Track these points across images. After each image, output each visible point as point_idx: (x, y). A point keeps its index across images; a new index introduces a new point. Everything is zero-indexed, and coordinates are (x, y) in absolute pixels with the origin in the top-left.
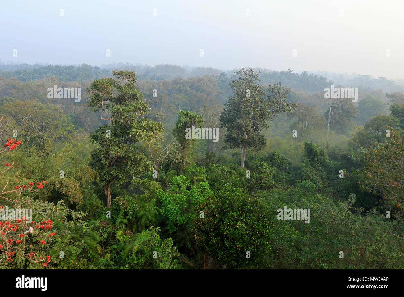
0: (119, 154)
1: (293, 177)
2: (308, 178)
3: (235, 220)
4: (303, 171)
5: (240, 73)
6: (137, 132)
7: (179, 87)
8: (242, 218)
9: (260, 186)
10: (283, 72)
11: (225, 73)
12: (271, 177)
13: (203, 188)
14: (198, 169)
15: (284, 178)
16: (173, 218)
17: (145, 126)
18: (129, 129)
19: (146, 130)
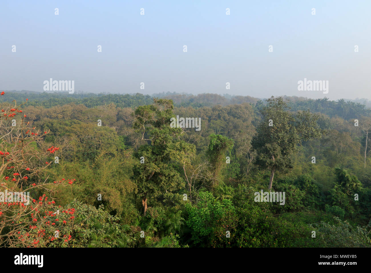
0: (154, 170)
1: (323, 201)
2: (338, 204)
3: (251, 236)
4: (333, 197)
5: (270, 101)
6: (170, 152)
7: (218, 114)
8: (258, 234)
9: (288, 208)
10: (319, 100)
11: (261, 101)
12: (299, 200)
13: (226, 205)
14: (227, 188)
15: (313, 202)
16: (196, 229)
17: (179, 147)
18: (165, 149)
19: (179, 150)
